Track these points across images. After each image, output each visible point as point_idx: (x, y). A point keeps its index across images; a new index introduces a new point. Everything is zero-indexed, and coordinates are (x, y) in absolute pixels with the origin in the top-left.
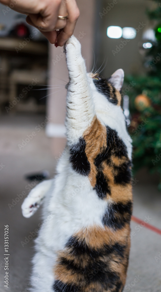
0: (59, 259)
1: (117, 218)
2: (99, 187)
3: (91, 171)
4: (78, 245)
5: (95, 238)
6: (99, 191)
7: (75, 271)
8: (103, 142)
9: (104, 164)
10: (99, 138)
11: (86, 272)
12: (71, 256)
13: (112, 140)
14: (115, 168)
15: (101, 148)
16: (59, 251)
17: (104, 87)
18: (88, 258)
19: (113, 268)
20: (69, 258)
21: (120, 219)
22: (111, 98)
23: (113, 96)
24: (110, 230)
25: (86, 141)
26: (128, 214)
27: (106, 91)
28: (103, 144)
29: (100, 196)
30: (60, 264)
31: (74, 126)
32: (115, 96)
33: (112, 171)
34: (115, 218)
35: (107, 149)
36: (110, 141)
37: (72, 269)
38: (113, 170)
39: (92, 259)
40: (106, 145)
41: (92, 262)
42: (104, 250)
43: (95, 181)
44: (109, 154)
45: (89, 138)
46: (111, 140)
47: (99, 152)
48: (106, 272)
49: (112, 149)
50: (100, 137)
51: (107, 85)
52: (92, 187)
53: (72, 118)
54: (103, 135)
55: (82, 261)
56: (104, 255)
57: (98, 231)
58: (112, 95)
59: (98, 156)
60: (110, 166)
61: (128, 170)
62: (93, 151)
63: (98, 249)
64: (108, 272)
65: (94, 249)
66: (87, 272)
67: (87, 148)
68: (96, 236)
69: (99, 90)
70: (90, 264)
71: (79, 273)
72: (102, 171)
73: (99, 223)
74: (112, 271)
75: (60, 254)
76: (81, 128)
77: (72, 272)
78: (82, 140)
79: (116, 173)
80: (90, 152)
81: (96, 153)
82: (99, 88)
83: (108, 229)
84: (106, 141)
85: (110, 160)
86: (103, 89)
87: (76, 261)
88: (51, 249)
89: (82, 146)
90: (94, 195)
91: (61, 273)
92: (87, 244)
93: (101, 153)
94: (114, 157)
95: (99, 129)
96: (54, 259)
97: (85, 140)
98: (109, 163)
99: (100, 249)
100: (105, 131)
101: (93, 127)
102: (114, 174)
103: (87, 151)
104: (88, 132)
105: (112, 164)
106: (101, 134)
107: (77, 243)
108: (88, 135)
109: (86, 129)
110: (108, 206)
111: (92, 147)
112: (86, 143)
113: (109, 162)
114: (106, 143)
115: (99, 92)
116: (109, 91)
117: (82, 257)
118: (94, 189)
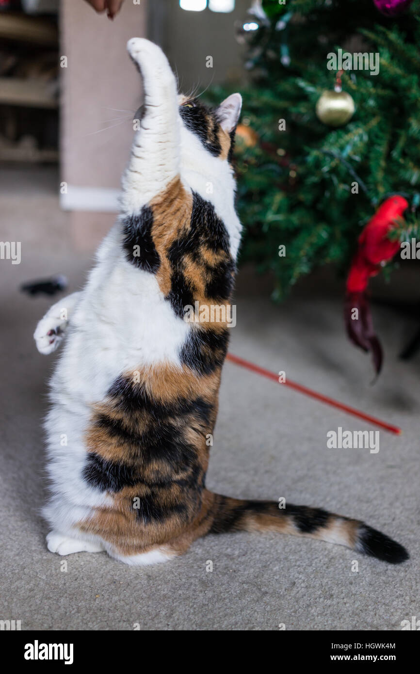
0: (95, 416)
1: (205, 354)
2: (176, 296)
3: (162, 267)
4: (133, 393)
5: (165, 382)
6: (177, 304)
7: (125, 439)
8: (185, 221)
9: (186, 260)
10: (179, 214)
11: (144, 441)
12: (118, 412)
13: (202, 220)
14: (208, 268)
15: (179, 231)
16: (96, 403)
17: (198, 121)
18: (149, 417)
19: (190, 438)
20: (114, 416)
21: (209, 357)
22: (208, 142)
23: (212, 138)
24: (193, 373)
25: (154, 215)
26: (221, 351)
27: (201, 128)
28: (182, 224)
29: (178, 312)
30: (96, 426)
31: (135, 186)
32: (217, 138)
33: (202, 274)
34: (203, 354)
35: (190, 234)
36: (198, 220)
37: (118, 435)
38: (203, 272)
39: (155, 420)
40: (189, 227)
41: (154, 425)
42: (177, 406)
43: (169, 285)
44: (196, 244)
45: (161, 210)
46: (200, 219)
47: (176, 238)
48: (177, 443)
49: (202, 234)
50: (181, 211)
51: (203, 117)
52: (162, 296)
53: (136, 172)
54: (186, 207)
55: (137, 421)
56: (177, 415)
57: (171, 373)
58: (210, 136)
59: (175, 244)
60: (198, 264)
61: (227, 276)
62: (165, 233)
63: (166, 403)
64: (180, 445)
65: (159, 402)
66: (146, 441)
67: (154, 227)
68: (166, 380)
69: (189, 124)
70: (151, 428)
71: (132, 443)
72: (183, 271)
73: (174, 360)
74: (189, 442)
75: (97, 408)
76: (149, 191)
77: (118, 442)
78: (147, 212)
79: (209, 278)
80: (161, 235)
81: (170, 237)
82: (189, 122)
83: (188, 371)
84: (190, 220)
85: (198, 253)
86: (195, 124)
87: (126, 422)
88: (79, 399)
89: (147, 223)
90: (167, 308)
91: (100, 442)
92: (148, 393)
93: (179, 238)
94: (206, 248)
95: (180, 197)
96: (85, 418)
97: (152, 213)
98: (197, 259)
99: (171, 405)
100: (190, 201)
101: (169, 192)
102: (205, 280)
103: (155, 232)
104: (160, 200)
105: (201, 261)
106: (182, 206)
107: (130, 389)
108: (159, 205)
109: (158, 192)
110: (192, 333)
111: (163, 226)
112: (154, 219)
113: (196, 257)
114: (190, 222)
115: (189, 129)
116: (205, 128)
117: (137, 414)
118: (167, 299)
